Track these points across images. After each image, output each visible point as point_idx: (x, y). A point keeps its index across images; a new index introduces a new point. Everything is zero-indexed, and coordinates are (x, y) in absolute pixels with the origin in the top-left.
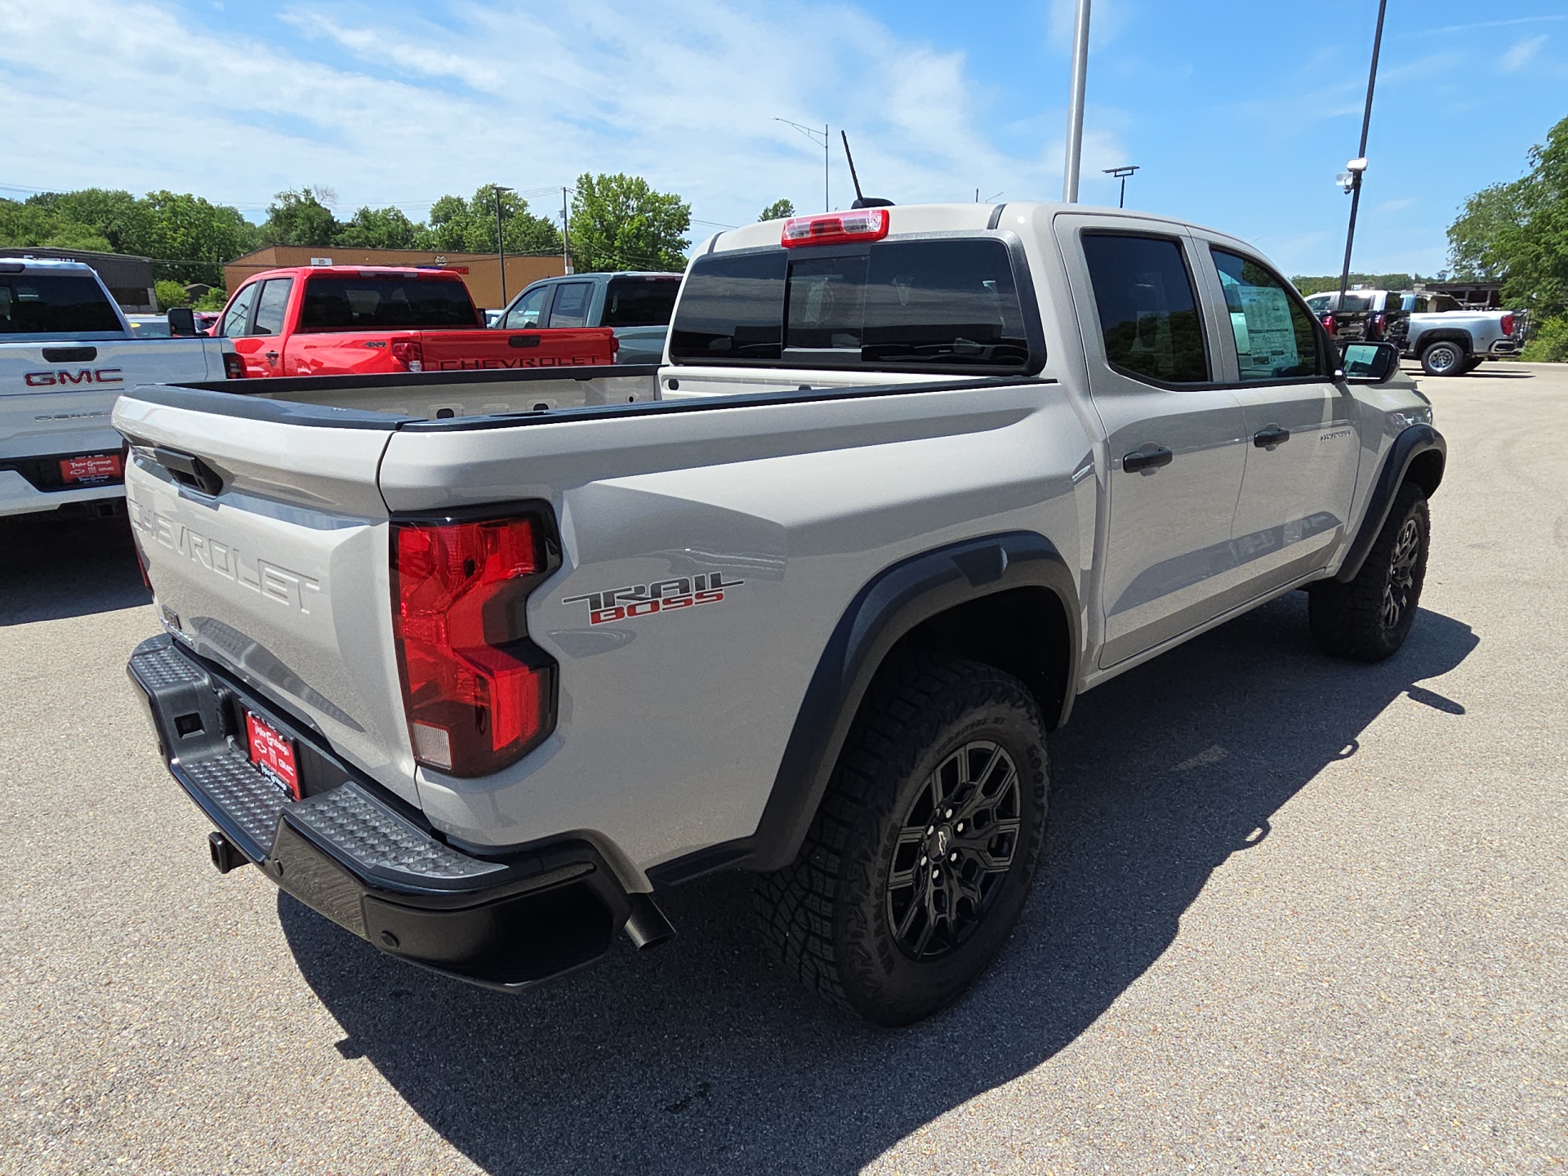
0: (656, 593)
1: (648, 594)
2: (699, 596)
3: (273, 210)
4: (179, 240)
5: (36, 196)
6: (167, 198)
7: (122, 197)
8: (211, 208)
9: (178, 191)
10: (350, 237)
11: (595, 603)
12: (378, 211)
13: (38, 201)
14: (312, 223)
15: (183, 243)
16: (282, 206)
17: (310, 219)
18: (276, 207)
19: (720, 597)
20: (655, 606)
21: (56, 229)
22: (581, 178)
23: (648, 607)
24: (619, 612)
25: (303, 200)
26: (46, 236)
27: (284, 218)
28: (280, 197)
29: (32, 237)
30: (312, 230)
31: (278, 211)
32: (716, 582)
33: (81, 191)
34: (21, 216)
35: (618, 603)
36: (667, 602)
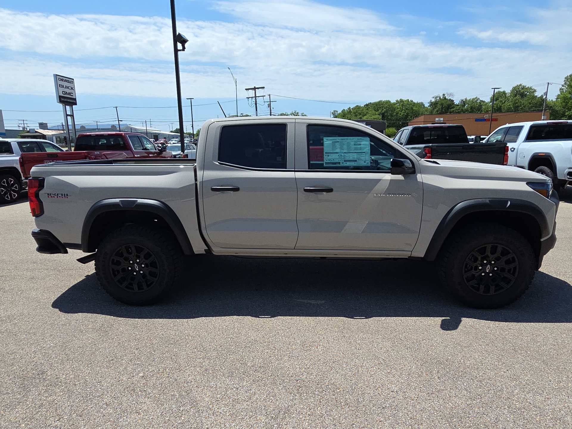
0: (58, 195)
1: (56, 195)
2: (64, 197)
3: (431, 102)
4: (402, 114)
5: (367, 104)
6: (402, 101)
7: (388, 102)
8: (414, 103)
9: (405, 99)
10: (456, 109)
11: (48, 195)
12: (470, 99)
13: (367, 105)
14: (442, 106)
15: (403, 115)
16: (434, 101)
17: (442, 104)
18: (432, 101)
19: (68, 198)
20: (57, 197)
21: (368, 113)
22: (568, 77)
23: (56, 197)
24: (52, 197)
25: (442, 98)
26: (364, 116)
27: (434, 105)
28: (434, 98)
29: (361, 116)
30: (442, 108)
31: (432, 102)
32: (67, 195)
33: (377, 101)
34: (359, 110)
35: (52, 195)
36: (59, 197)
